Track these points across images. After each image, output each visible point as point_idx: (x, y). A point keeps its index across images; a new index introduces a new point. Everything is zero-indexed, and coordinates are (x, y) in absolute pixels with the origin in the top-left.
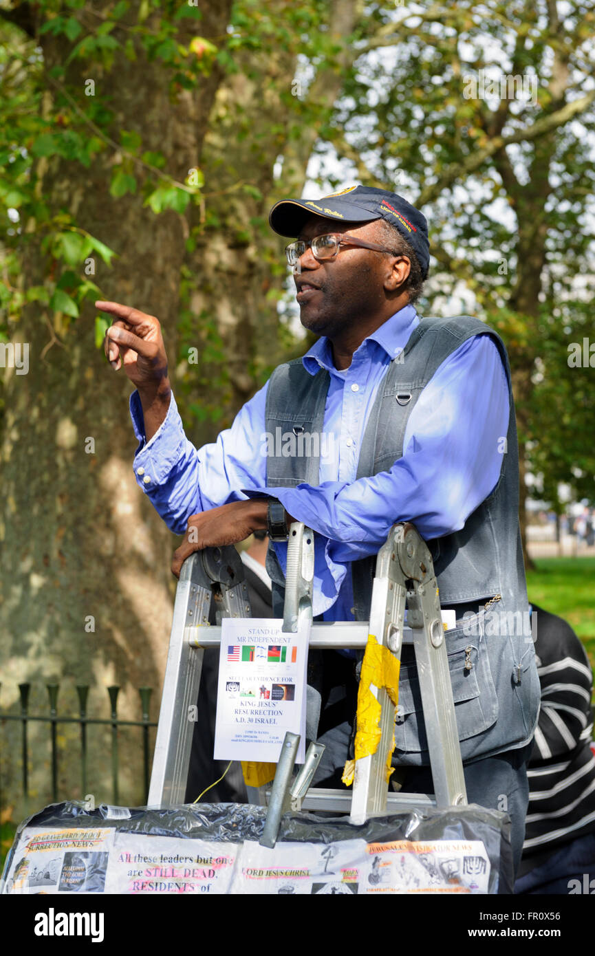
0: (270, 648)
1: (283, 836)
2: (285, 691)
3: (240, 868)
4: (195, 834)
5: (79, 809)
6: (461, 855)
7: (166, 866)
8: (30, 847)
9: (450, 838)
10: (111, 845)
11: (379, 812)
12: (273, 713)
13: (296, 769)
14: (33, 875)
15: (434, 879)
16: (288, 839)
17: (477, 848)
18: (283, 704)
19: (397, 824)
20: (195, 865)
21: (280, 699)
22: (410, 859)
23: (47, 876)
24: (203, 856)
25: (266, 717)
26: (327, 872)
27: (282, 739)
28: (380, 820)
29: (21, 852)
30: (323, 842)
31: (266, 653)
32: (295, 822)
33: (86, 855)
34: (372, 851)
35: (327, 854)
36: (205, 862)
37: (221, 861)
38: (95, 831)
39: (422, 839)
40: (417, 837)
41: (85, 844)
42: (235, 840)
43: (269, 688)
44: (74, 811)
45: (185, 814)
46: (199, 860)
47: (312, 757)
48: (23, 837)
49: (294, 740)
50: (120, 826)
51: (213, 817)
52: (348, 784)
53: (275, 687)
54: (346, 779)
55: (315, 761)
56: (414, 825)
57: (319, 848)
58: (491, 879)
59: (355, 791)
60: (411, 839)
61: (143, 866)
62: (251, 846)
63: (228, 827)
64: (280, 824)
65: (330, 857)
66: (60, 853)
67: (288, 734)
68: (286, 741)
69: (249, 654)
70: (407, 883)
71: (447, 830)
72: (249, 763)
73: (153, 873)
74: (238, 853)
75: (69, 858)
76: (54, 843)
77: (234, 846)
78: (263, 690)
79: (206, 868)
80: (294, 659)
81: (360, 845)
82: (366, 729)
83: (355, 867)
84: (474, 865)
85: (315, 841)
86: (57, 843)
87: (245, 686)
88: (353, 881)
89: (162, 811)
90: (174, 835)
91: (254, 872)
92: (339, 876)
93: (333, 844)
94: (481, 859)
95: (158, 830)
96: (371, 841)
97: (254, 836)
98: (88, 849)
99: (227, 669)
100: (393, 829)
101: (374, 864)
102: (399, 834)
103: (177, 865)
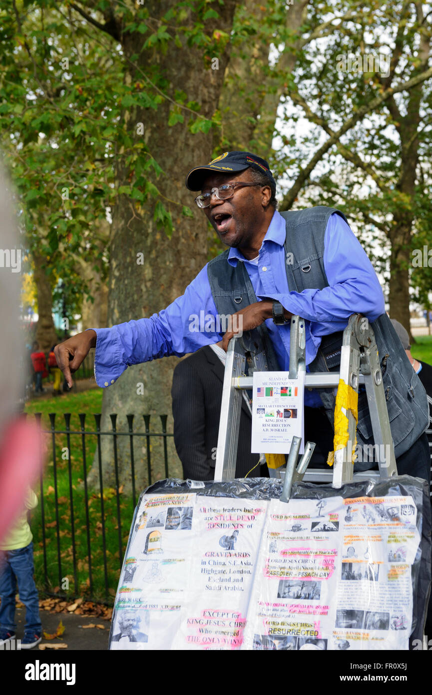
0: (282, 388)
1: (293, 496)
2: (291, 413)
3: (269, 514)
4: (243, 496)
5: (175, 483)
6: (399, 504)
7: (227, 514)
8: (148, 505)
9: (393, 494)
10: (194, 503)
11: (349, 481)
12: (285, 425)
13: (299, 457)
14: (150, 521)
15: (383, 519)
16: (296, 497)
17: (409, 500)
18: (291, 420)
19: (361, 487)
20: (243, 513)
21: (288, 417)
22: (370, 508)
23: (158, 522)
24: (248, 508)
25: (281, 428)
26: (320, 516)
27: (291, 440)
28: (351, 485)
29: (142, 507)
30: (317, 498)
31: (279, 391)
32: (300, 488)
33: (180, 509)
34: (346, 503)
35: (320, 506)
36: (249, 511)
37: (258, 511)
38: (185, 495)
39: (376, 496)
40: (373, 494)
41: (179, 503)
42: (266, 499)
43: (282, 411)
44: (172, 484)
45: (236, 484)
46: (245, 510)
47: (308, 451)
48: (143, 499)
49: (298, 441)
50: (198, 492)
51: (253, 486)
52: (331, 465)
53: (286, 411)
54: (330, 463)
55: (310, 453)
56: (370, 488)
57: (316, 502)
58: (418, 518)
59: (335, 470)
60: (369, 496)
61: (213, 514)
62: (275, 502)
63: (261, 491)
64: (292, 489)
65: (321, 507)
66: (165, 509)
67: (294, 437)
68: (293, 442)
69: (270, 392)
70: (368, 521)
71: (390, 490)
72: (270, 454)
73: (219, 518)
74: (268, 506)
75: (170, 511)
76: (162, 502)
77: (265, 502)
78: (278, 412)
79: (250, 515)
80: (296, 394)
81: (339, 500)
82: (340, 433)
83: (337, 513)
84: (407, 510)
85: (312, 498)
86: (163, 502)
87: (268, 410)
88: (336, 520)
89: (223, 483)
90: (230, 497)
91: (278, 517)
92: (327, 518)
93: (323, 499)
94: (411, 506)
95: (221, 494)
96: (345, 497)
97: (277, 496)
98: (181, 506)
99: (258, 401)
100: (358, 490)
101: (348, 511)
102: (362, 493)
103: (232, 513)
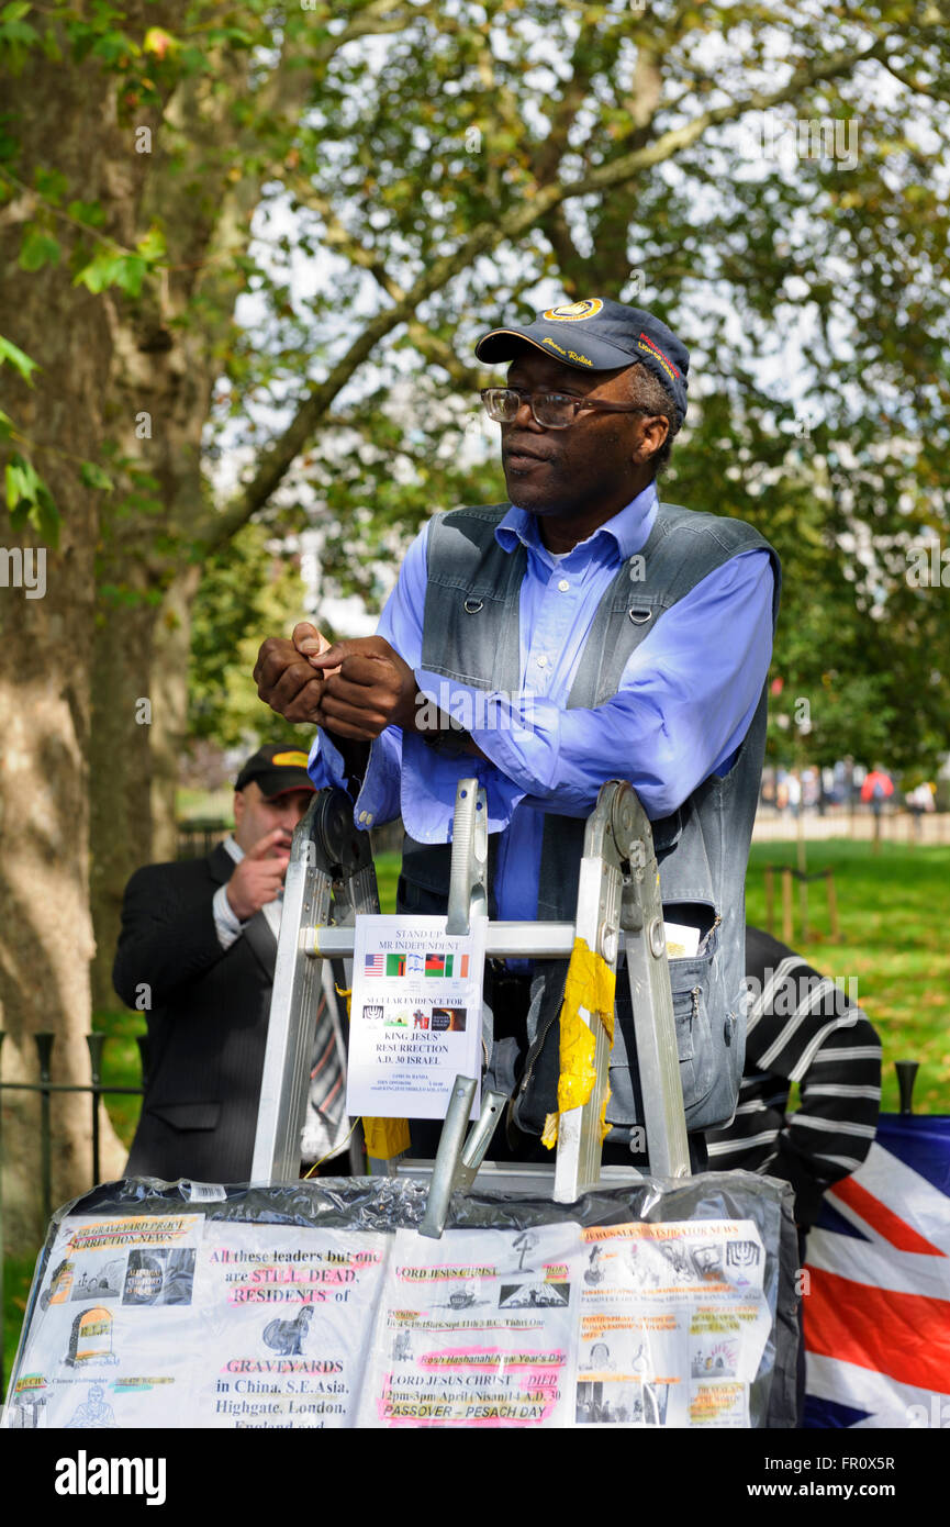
0: (429, 958)
1: (455, 1222)
2: (448, 1019)
3: (393, 1265)
4: (326, 1220)
5: (147, 1189)
6: (722, 1240)
7: (283, 1265)
8: (74, 1244)
9: (706, 1215)
10: (199, 1237)
11: (592, 1186)
12: (435, 1049)
13: (470, 1126)
14: (82, 1284)
15: (682, 1274)
16: (456, 1226)
17: (747, 1229)
18: (448, 1036)
19: (625, 1200)
20: (325, 1265)
21: (444, 1029)
22: (645, 1247)
23: (105, 1285)
24: (336, 1252)
25: (424, 1055)
26: (522, 1270)
27: (450, 1084)
28: (596, 1194)
29: (60, 1250)
30: (517, 1228)
31: (422, 964)
32: (472, 1202)
33: (163, 1253)
34: (589, 1238)
35: (521, 1245)
36: (340, 1259)
37: (365, 1258)
38: (180, 1217)
39: (665, 1219)
40: (658, 1217)
41: (159, 1237)
42: (389, 1230)
43: (428, 1014)
44: (140, 1193)
45: (308, 1192)
46: (331, 1257)
47: (488, 1112)
48: (62, 1231)
49: (468, 1087)
50: (210, 1210)
51: (352, 1195)
52: (550, 1146)
53: (437, 1012)
55: (493, 1117)
56: (649, 1205)
57: (511, 1236)
58: (768, 1271)
59: (560, 1159)
60: (648, 1220)
61: (249, 1268)
62: (407, 1236)
63: (372, 1209)
64: (449, 1205)
65: (525, 1249)
66: (123, 1252)
67: (458, 1077)
68: (456, 1089)
69: (398, 965)
70: (642, 1282)
71: (700, 1205)
73: (263, 1276)
74: (389, 1247)
75: (136, 1261)
76: (113, 1237)
77: (381, 1238)
78: (418, 1016)
79: (341, 1267)
80: (464, 974)
81: (571, 1231)
82: (575, 1069)
83: (565, 1261)
84: (743, 1253)
85: (503, 1227)
86: (116, 1237)
87: (392, 1011)
88: (561, 1281)
89: (274, 1190)
90: (294, 1223)
91: (414, 1273)
92: (541, 1275)
93: (530, 1230)
94: (752, 1244)
95: (270, 1215)
96: (587, 1223)
97: (411, 1223)
98: (165, 1245)
99: (365, 987)
100: (622, 1207)
101: (592, 1257)
102: (633, 1213)
103: (298, 1265)
